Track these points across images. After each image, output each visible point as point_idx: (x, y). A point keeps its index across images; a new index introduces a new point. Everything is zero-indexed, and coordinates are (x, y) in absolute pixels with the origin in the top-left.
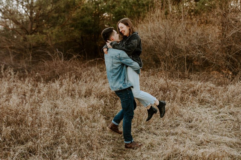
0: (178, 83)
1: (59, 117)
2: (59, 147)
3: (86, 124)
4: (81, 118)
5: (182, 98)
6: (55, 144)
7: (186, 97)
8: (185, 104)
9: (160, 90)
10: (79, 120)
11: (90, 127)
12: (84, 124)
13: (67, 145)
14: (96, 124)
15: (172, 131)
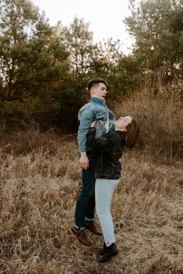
0: (164, 170)
1: (24, 198)
2: (20, 241)
3: (55, 211)
4: (50, 203)
5: (169, 188)
6: (15, 235)
7: (172, 188)
8: (172, 196)
9: (144, 177)
10: (48, 205)
11: (60, 216)
12: (53, 211)
13: (29, 238)
14: (67, 212)
15: (158, 230)
